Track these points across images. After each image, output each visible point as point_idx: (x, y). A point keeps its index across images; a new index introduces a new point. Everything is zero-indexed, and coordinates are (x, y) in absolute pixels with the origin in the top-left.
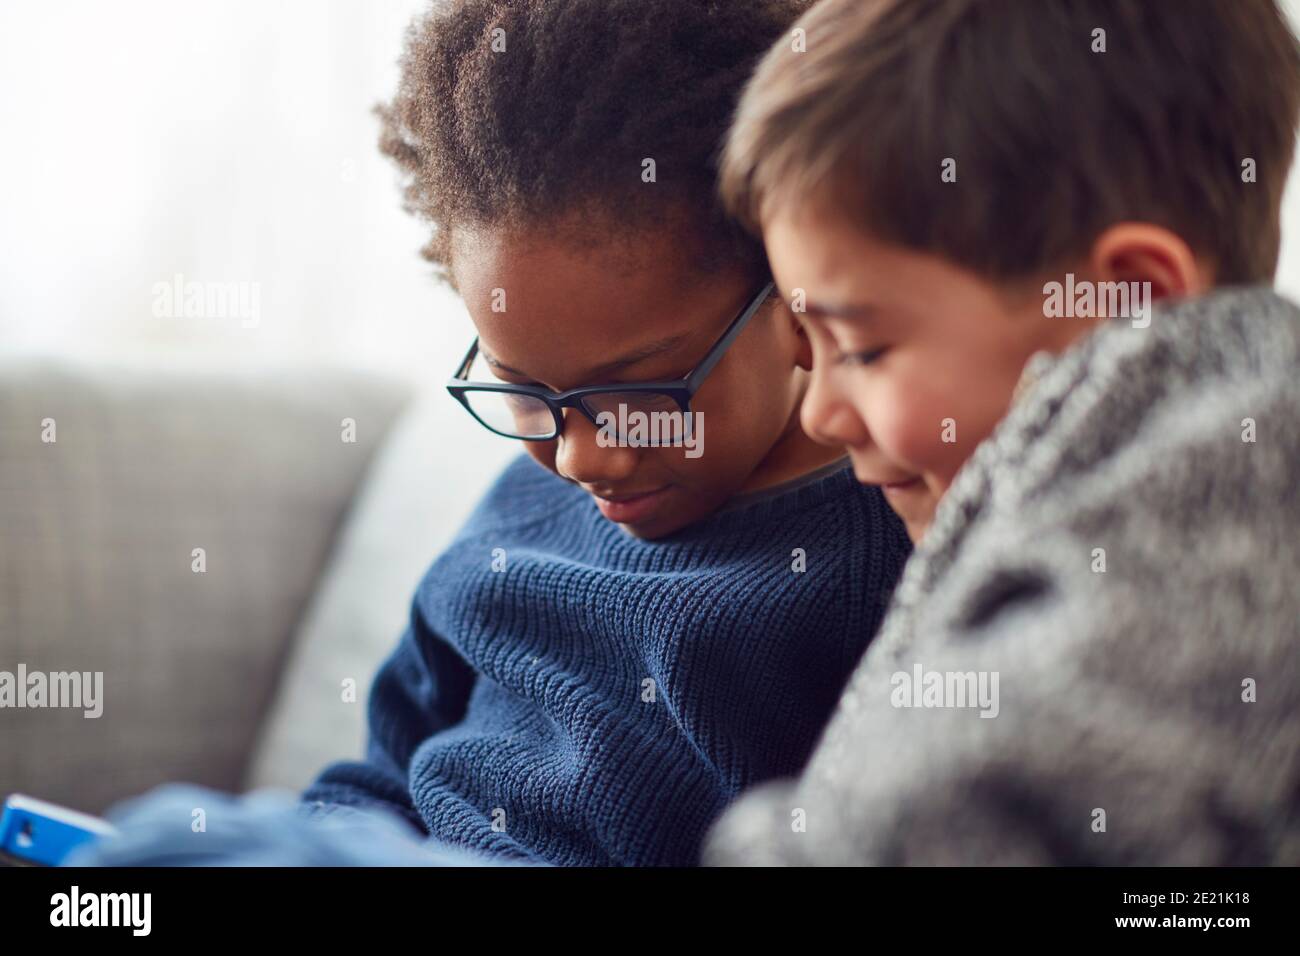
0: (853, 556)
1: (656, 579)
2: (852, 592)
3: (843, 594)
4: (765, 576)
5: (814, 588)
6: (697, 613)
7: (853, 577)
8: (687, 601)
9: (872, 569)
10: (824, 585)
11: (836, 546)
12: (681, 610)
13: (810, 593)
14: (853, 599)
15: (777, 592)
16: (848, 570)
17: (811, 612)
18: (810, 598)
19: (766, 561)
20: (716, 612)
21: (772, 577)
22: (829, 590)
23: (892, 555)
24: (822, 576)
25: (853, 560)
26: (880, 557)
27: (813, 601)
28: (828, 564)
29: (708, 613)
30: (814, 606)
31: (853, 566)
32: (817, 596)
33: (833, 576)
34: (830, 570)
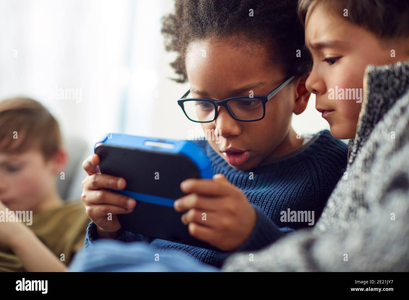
0: (313, 176)
1: (247, 192)
2: (316, 188)
3: (313, 189)
4: (285, 187)
5: (303, 188)
6: (265, 201)
7: (315, 183)
8: (261, 197)
9: (321, 179)
10: (306, 186)
11: (306, 174)
12: (259, 200)
13: (302, 189)
14: (316, 190)
15: (291, 191)
16: (313, 181)
17: (304, 195)
18: (303, 191)
19: (283, 183)
20: (271, 199)
21: (288, 187)
22: (308, 188)
23: (325, 173)
24: (305, 183)
25: (314, 177)
26: (322, 175)
27: (304, 192)
28: (305, 180)
29: (269, 200)
30: (304, 194)
31: (314, 179)
32: (305, 190)
33: (308, 183)
34: (307, 181)
